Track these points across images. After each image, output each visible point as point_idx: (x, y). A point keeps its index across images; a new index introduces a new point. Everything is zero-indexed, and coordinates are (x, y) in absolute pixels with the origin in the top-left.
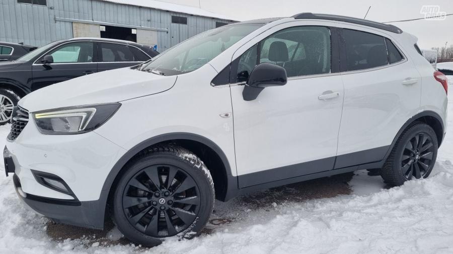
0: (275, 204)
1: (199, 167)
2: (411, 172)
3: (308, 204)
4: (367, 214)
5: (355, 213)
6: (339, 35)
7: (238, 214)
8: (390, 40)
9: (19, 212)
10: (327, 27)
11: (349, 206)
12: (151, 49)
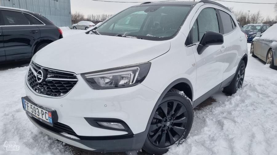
2: (238, 86)
5: (236, 112)
6: (219, 13)
10: (214, 9)
11: (227, 108)
12: (40, 15)
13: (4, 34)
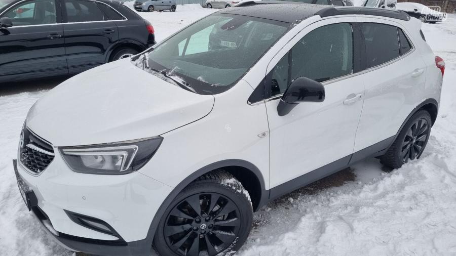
0: (291, 200)
1: (240, 191)
2: (408, 155)
3: (322, 197)
4: (379, 207)
5: (370, 208)
6: (360, 31)
7: (260, 216)
8: (401, 30)
9: (38, 237)
10: (349, 23)
11: (360, 197)
12: (121, 4)
13: (65, 35)
